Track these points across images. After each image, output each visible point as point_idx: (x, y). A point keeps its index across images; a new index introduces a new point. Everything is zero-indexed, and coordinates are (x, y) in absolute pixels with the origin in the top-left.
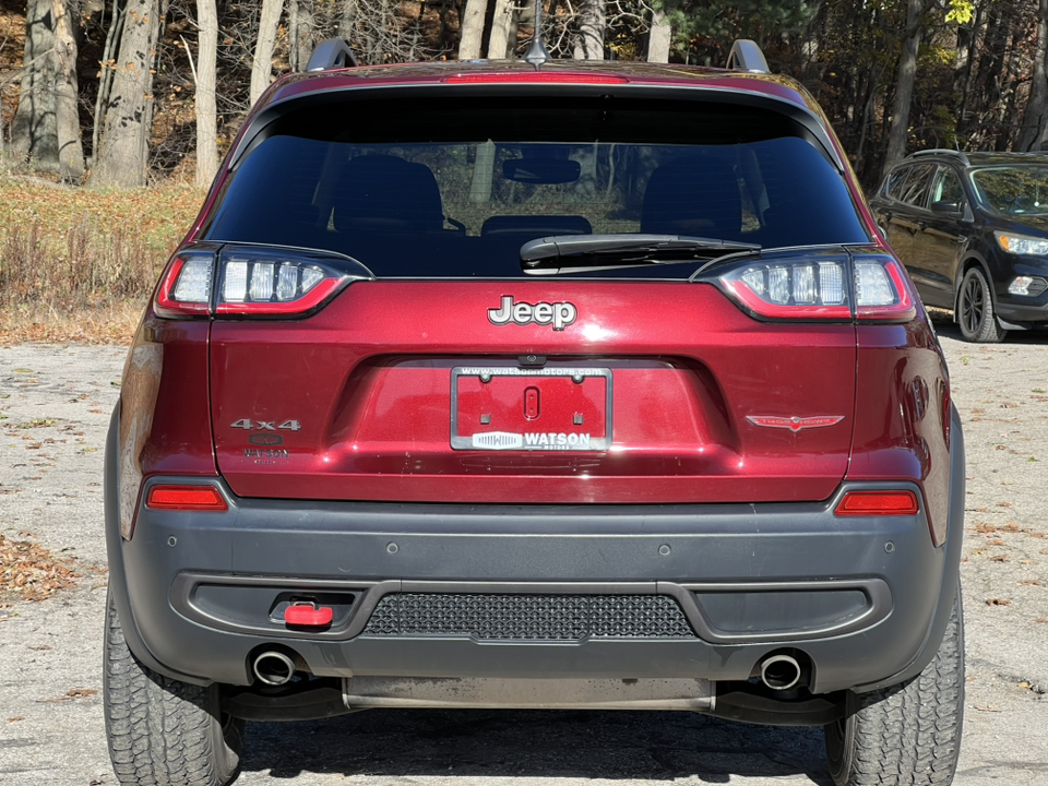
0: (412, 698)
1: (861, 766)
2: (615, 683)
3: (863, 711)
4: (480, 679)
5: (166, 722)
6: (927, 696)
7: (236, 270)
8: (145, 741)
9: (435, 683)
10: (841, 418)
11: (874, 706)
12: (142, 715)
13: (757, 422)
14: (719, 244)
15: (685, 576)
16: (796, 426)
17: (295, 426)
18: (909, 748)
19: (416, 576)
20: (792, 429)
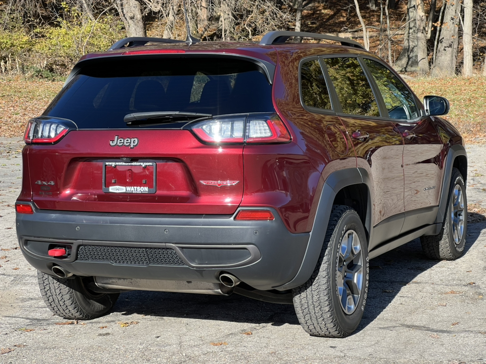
0: (118, 285)
2: (184, 283)
4: (139, 280)
9: (124, 280)
10: (238, 182)
13: (203, 183)
14: (194, 115)
15: (175, 242)
16: (219, 185)
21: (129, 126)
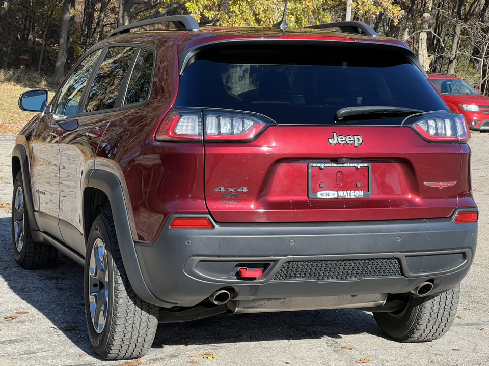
0: (264, 308)
1: (418, 327)
2: (348, 297)
3: (424, 304)
4: (294, 298)
5: (141, 325)
6: (449, 297)
7: (211, 121)
8: (130, 334)
9: (275, 301)
10: (456, 182)
11: (429, 301)
12: (131, 322)
13: (428, 185)
14: (409, 110)
15: (405, 250)
16: (441, 186)
17: (245, 189)
18: (439, 318)
19: (302, 254)
20: (439, 187)
21: (340, 122)
